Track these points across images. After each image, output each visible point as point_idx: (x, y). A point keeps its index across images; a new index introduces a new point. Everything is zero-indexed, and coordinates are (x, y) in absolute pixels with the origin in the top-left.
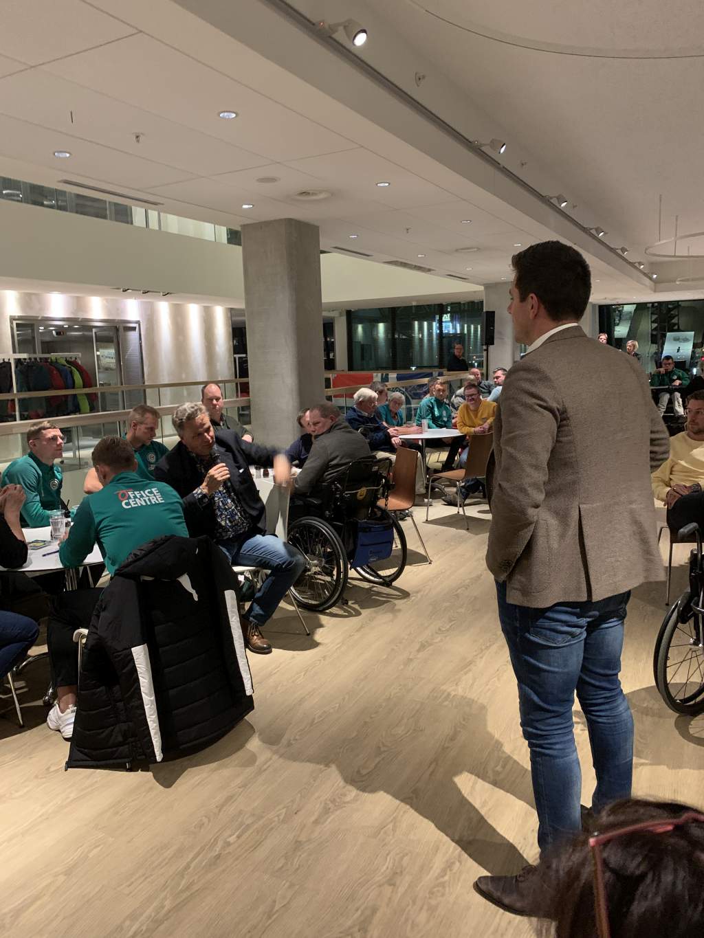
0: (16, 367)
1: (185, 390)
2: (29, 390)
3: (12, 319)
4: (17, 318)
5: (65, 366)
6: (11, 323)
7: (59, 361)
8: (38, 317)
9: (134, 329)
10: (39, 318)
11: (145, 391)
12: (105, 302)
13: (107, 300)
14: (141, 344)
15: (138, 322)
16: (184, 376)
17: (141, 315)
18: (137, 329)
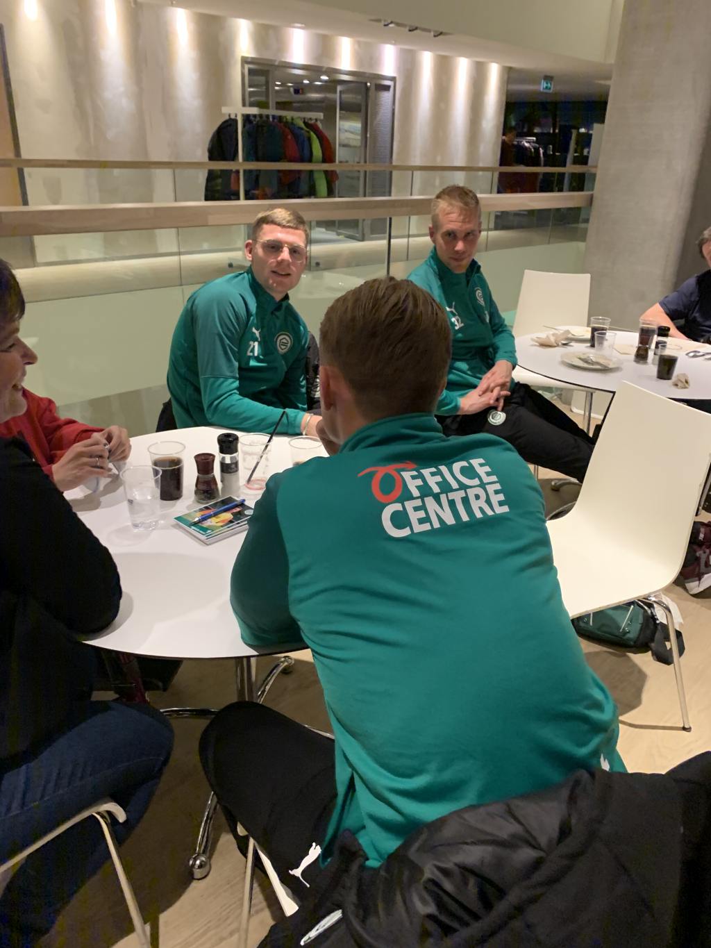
0: (244, 126)
2: (258, 160)
3: (245, 61)
4: (249, 60)
5: (302, 129)
6: (243, 67)
7: (295, 122)
8: (275, 61)
9: (387, 88)
10: (277, 63)
11: (391, 173)
12: (356, 47)
13: (359, 43)
14: (394, 110)
15: (393, 79)
16: (439, 159)
17: (399, 69)
18: (392, 89)
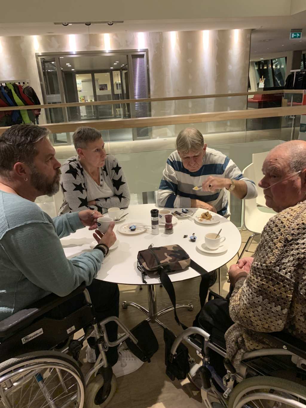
1: (190, 103)
3: (37, 56)
4: (41, 55)
6: (37, 59)
11: (150, 104)
12: (114, 37)
13: (116, 35)
15: (146, 51)
17: (150, 45)
18: (145, 56)
